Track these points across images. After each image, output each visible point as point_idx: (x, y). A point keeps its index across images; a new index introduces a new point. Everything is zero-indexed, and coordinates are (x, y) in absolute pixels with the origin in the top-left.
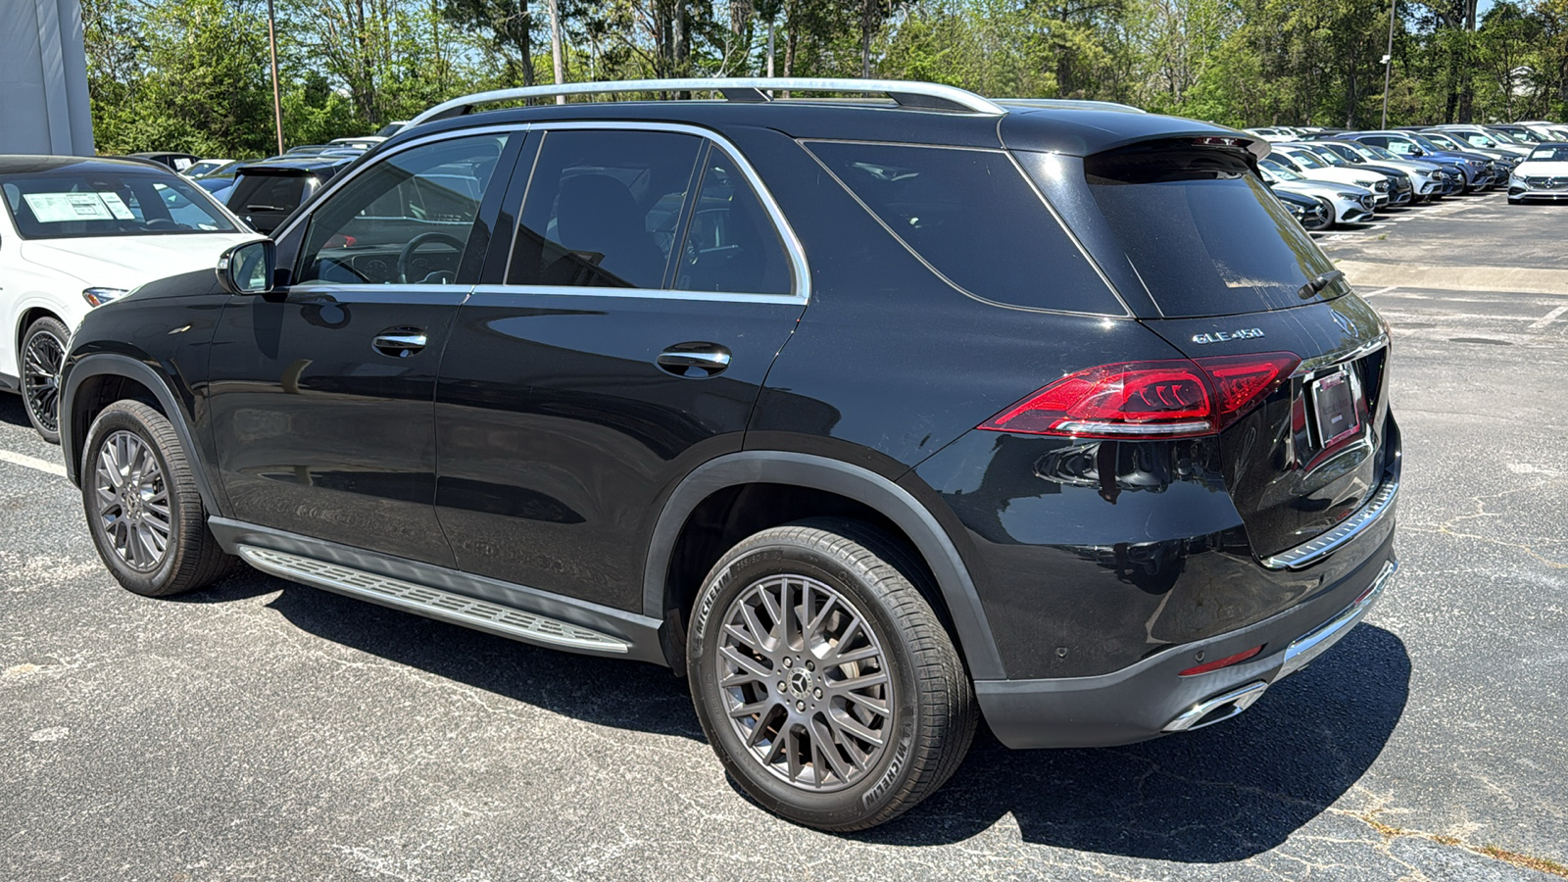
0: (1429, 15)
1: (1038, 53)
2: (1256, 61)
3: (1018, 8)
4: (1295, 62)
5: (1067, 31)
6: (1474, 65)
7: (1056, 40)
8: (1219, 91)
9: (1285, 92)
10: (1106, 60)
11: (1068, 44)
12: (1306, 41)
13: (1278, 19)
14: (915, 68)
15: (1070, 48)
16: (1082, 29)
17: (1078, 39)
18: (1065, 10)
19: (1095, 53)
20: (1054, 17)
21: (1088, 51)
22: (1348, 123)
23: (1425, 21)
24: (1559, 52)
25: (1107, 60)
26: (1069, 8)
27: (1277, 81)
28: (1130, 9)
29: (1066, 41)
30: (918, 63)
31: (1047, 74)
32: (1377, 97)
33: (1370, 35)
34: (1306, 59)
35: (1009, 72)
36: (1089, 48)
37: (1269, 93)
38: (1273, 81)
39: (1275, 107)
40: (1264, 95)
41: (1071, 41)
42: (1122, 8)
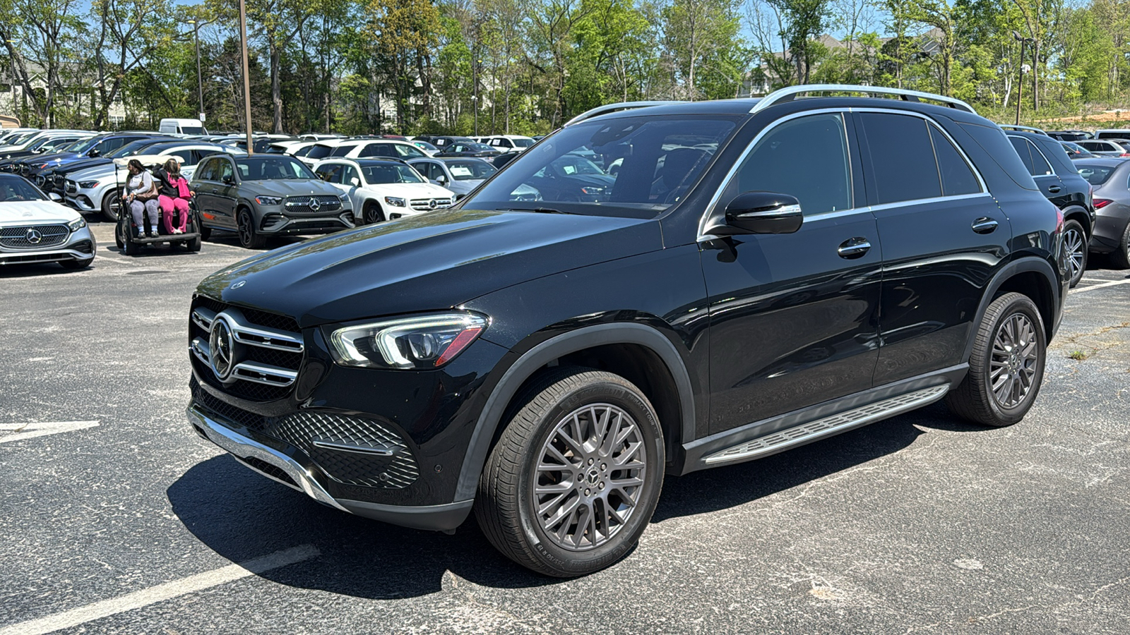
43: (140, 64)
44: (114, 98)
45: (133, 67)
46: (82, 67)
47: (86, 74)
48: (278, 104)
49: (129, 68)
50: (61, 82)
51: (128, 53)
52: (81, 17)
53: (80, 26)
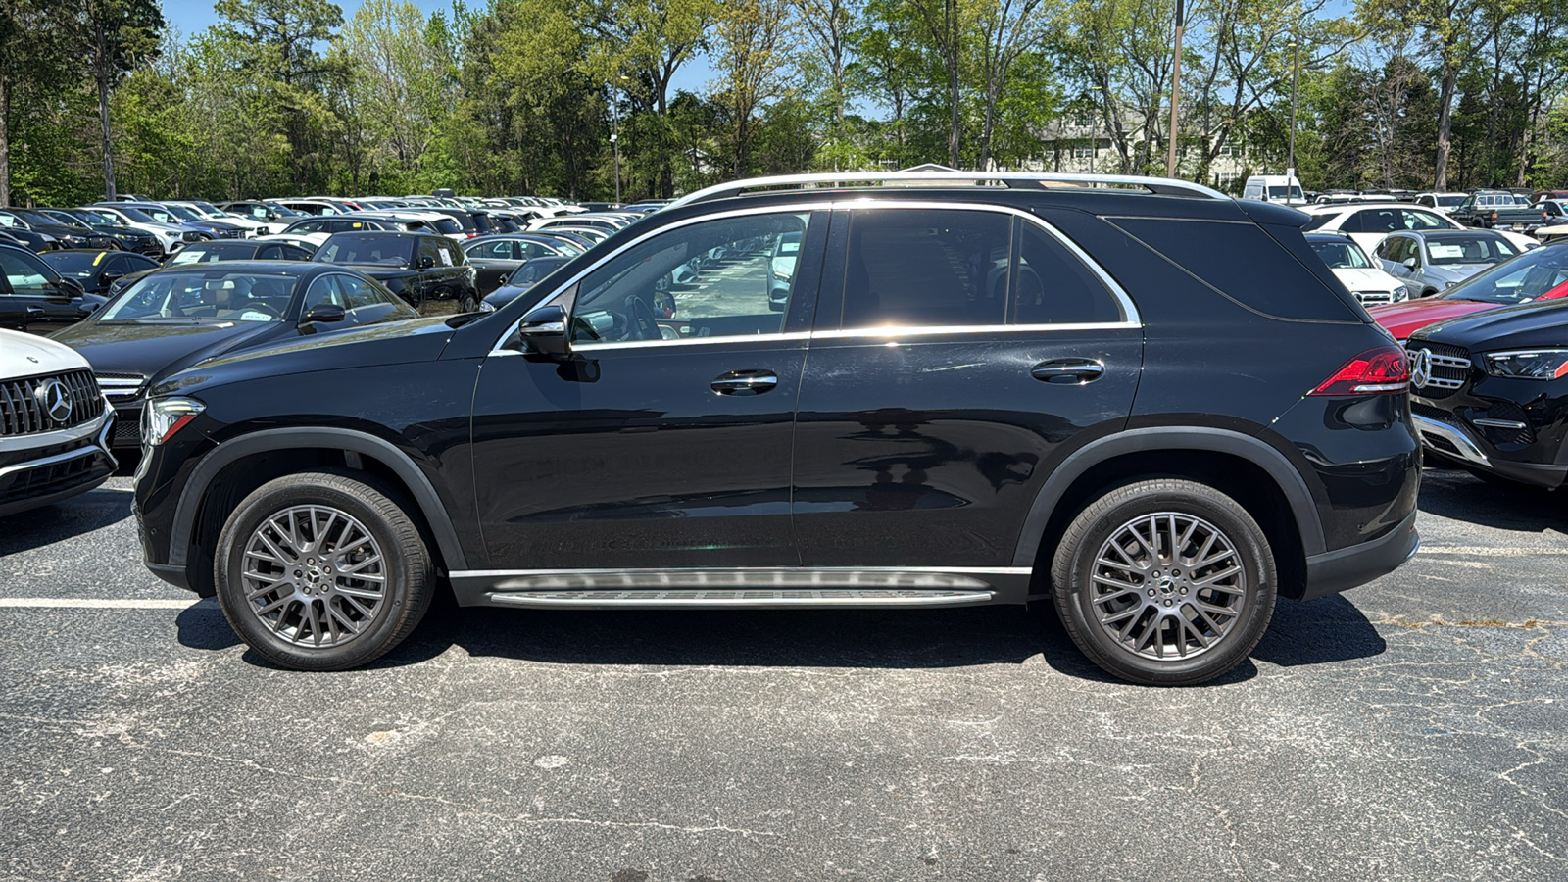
0: (626, 100)
1: (268, 114)
2: (481, 132)
3: (237, 66)
4: (519, 137)
5: (294, 94)
6: (670, 146)
7: (283, 103)
8: (451, 160)
9: (512, 162)
10: (338, 125)
11: (297, 107)
12: (527, 118)
13: (499, 95)
14: (139, 123)
15: (300, 111)
16: (309, 92)
17: (307, 101)
18: (288, 72)
19: (326, 117)
20: (277, 79)
21: (319, 114)
22: (572, 195)
23: (623, 106)
24: (735, 137)
25: (340, 125)
26: (292, 71)
27: (504, 153)
28: (357, 76)
29: (294, 104)
30: (142, 119)
31: (278, 136)
32: (594, 171)
33: (583, 115)
34: (528, 133)
35: (239, 132)
36: (320, 112)
37: (498, 164)
38: (500, 153)
39: (504, 178)
40: (493, 164)
41: (300, 104)
42: (347, 74)
43: (1261, 103)
44: (1221, 150)
45: (1250, 108)
46: (1193, 111)
47: (1195, 121)
48: (1445, 148)
49: (1244, 109)
50: (1163, 132)
51: (1246, 89)
52: (1195, 49)
53: (1194, 60)
